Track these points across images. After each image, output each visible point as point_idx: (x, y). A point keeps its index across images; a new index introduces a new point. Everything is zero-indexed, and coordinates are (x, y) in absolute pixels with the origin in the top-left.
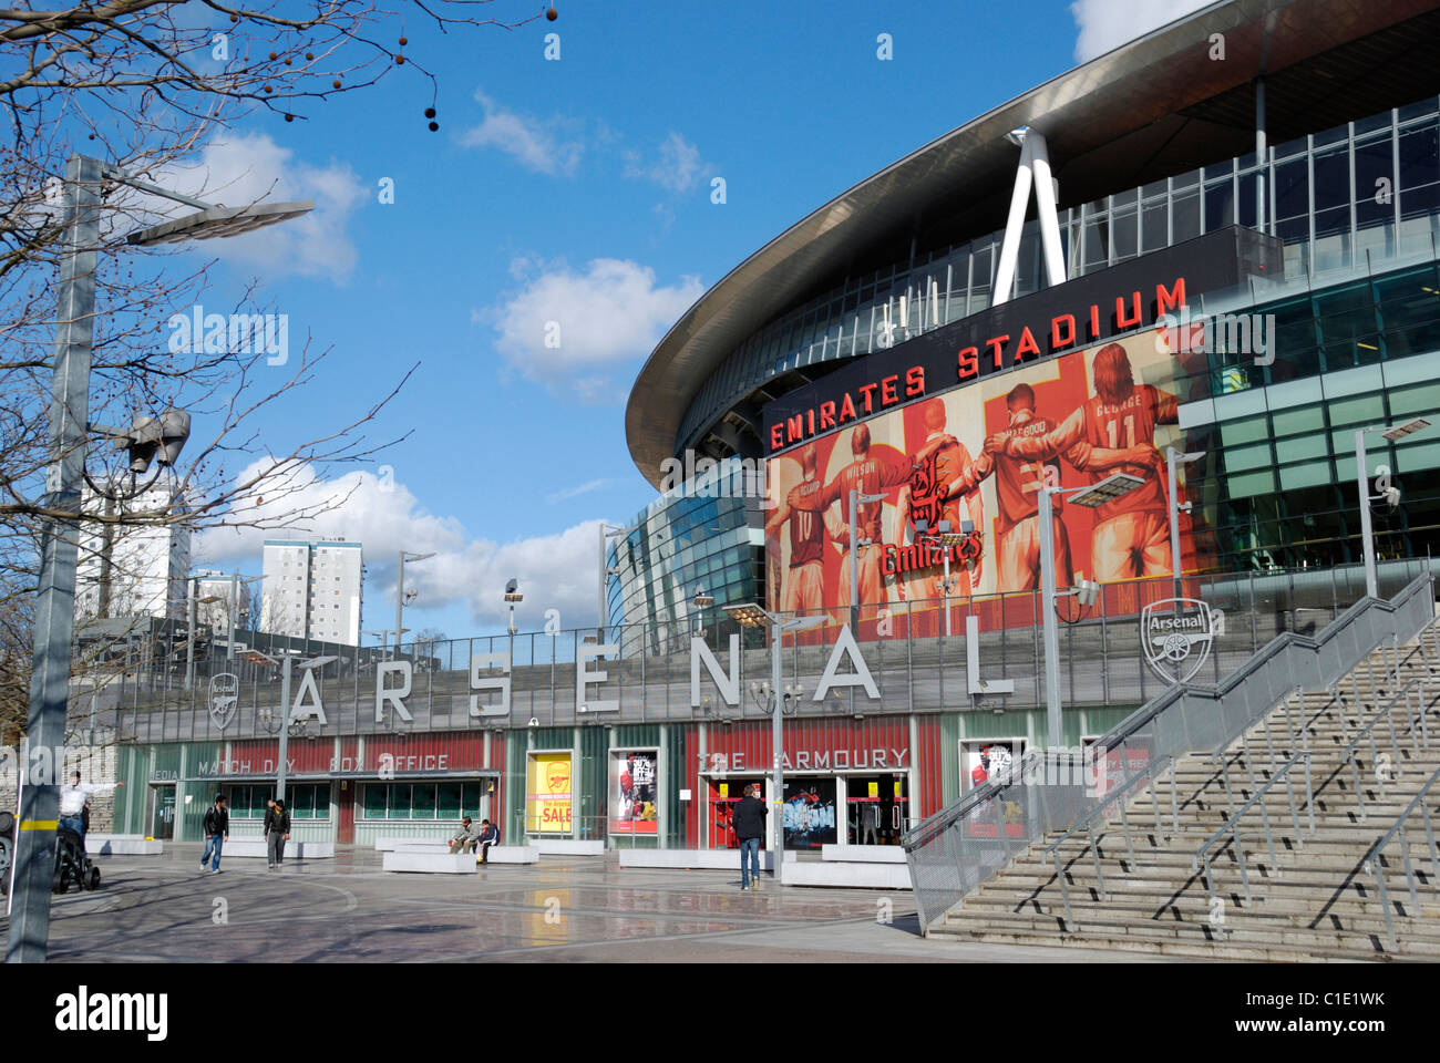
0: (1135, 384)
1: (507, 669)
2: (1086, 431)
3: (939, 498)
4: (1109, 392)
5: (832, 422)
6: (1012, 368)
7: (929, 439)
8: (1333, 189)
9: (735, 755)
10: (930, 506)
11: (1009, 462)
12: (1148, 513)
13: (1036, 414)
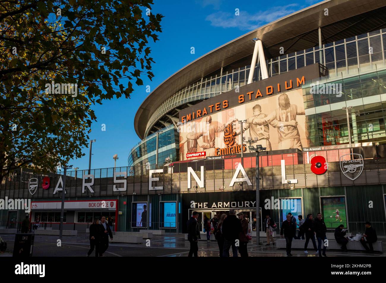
0: (290, 104)
1: (125, 177)
2: (276, 117)
3: (233, 135)
4: (283, 106)
5: (200, 115)
6: (254, 100)
7: (230, 119)
8: (340, 54)
9: (204, 203)
10: (230, 137)
11: (254, 126)
12: (295, 139)
13: (261, 113)
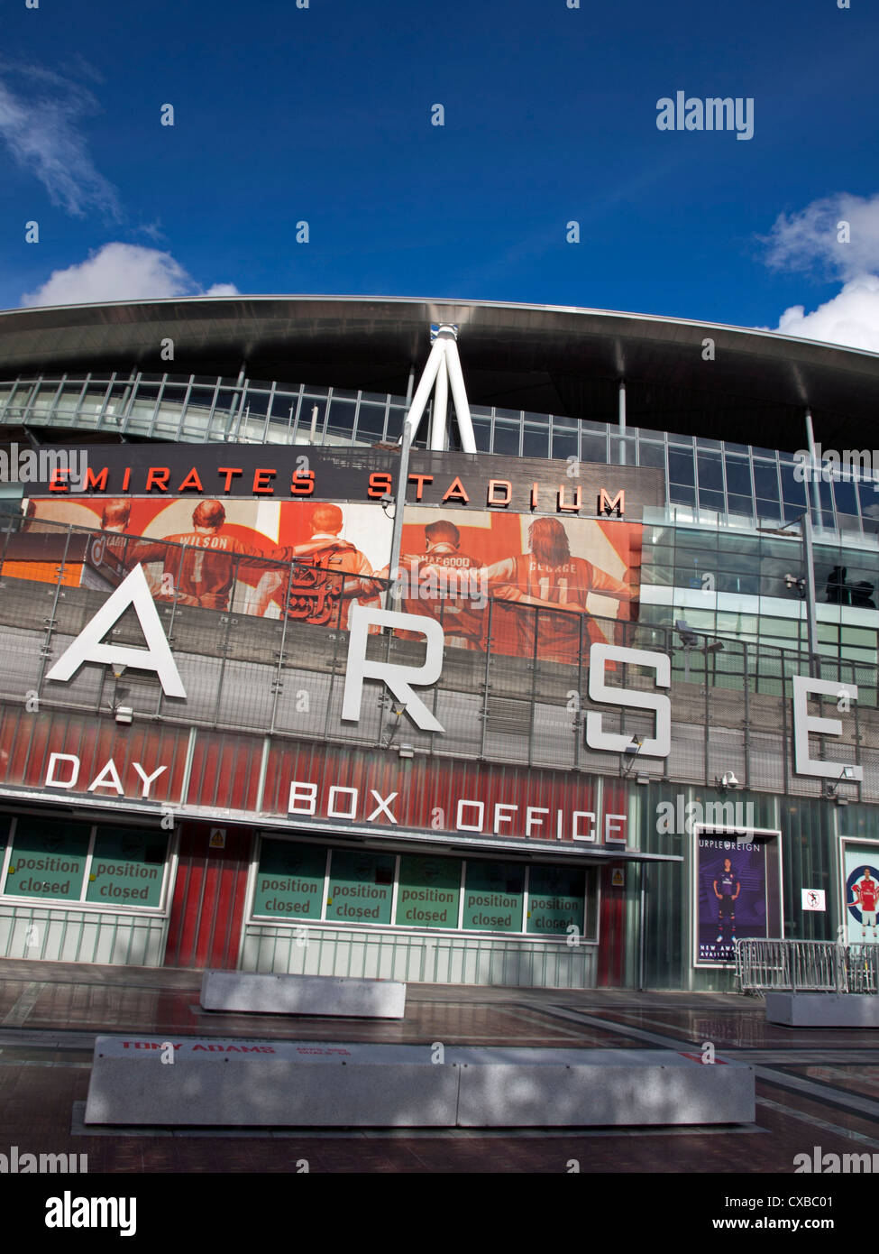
0: (571, 554)
3: (330, 594)
4: (544, 555)
6: (437, 505)
7: (314, 538)
10: (315, 598)
13: (459, 550)
